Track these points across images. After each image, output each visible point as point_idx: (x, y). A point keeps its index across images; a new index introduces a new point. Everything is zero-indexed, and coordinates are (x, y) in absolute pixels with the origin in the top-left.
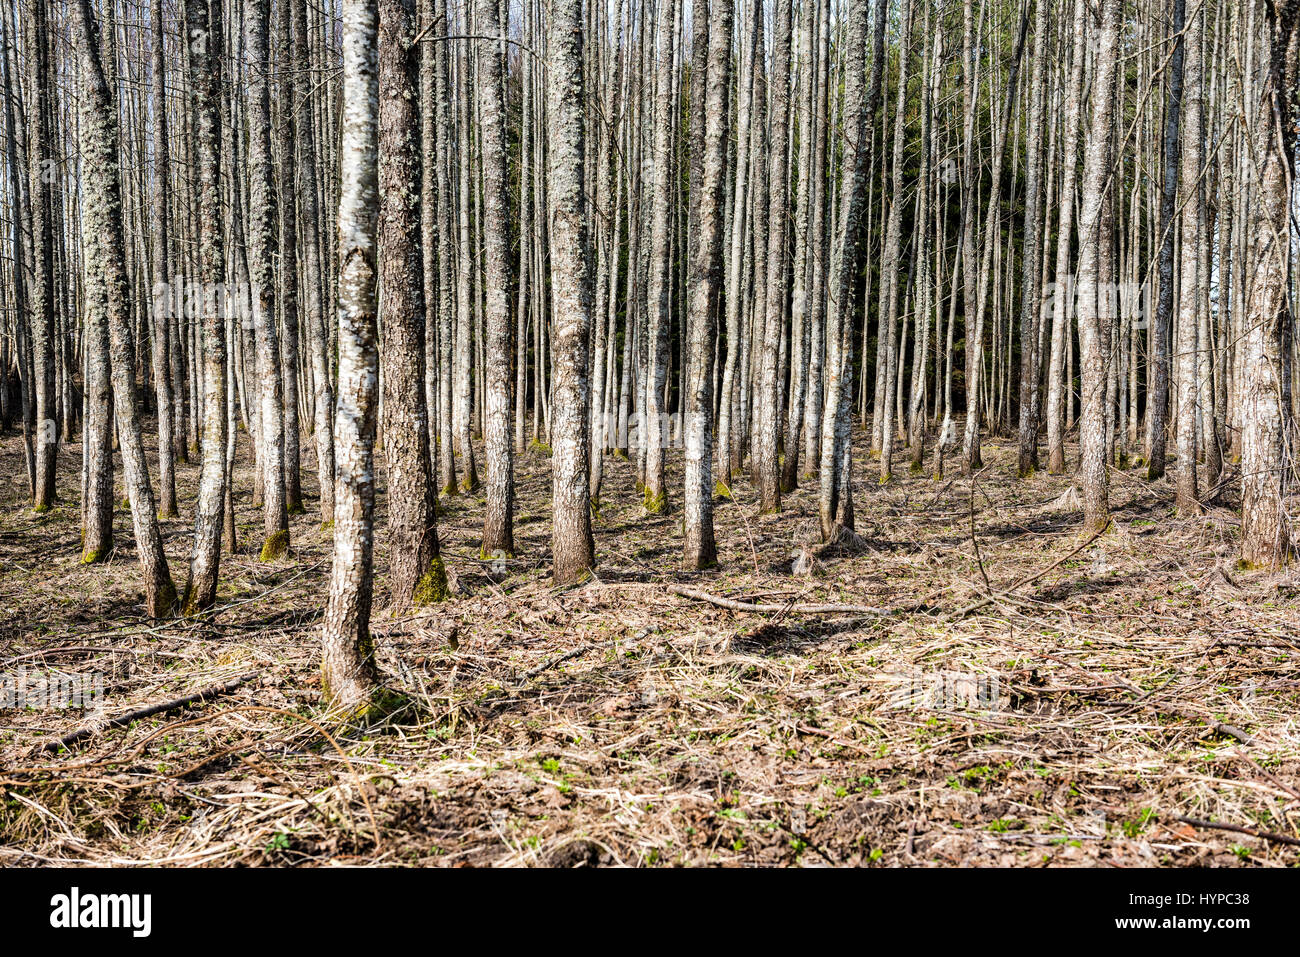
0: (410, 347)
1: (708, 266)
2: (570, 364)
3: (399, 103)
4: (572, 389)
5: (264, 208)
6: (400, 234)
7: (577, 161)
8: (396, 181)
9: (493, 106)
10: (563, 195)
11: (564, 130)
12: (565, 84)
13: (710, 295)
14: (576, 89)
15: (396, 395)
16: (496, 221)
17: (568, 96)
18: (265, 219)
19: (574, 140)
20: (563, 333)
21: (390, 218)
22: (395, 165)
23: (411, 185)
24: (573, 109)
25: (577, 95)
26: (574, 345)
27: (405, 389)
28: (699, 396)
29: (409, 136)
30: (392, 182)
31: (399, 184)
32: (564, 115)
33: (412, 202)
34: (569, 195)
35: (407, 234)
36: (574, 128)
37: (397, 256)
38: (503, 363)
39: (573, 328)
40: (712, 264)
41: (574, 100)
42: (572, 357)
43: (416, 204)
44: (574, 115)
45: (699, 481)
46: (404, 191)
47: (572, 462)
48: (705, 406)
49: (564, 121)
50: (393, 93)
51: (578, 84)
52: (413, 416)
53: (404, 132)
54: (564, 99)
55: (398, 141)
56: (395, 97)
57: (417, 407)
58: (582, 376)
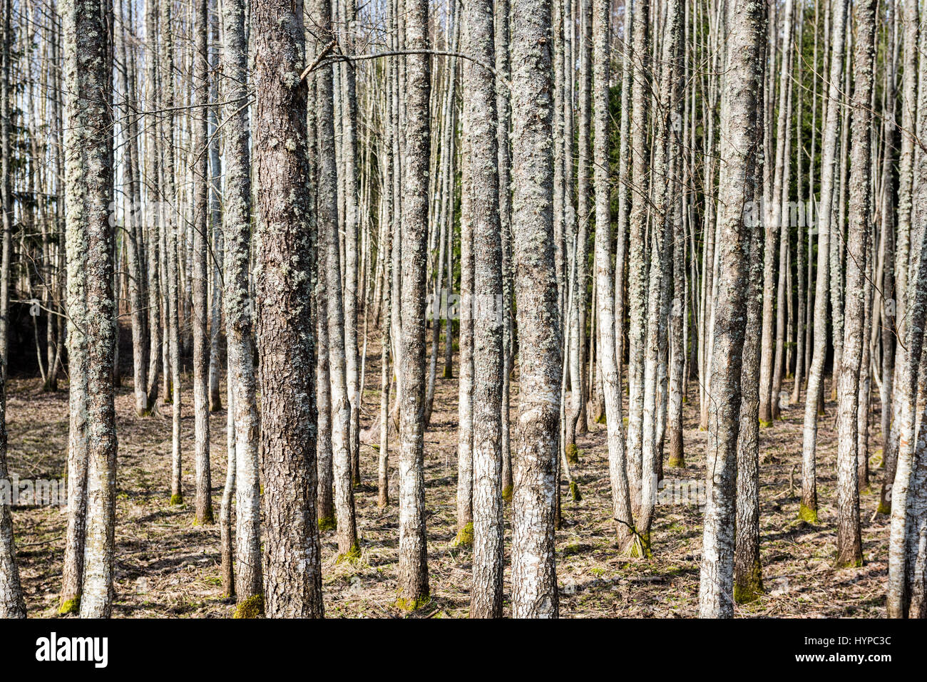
0: (294, 465)
1: (729, 318)
2: (532, 458)
3: (280, 155)
4: (535, 490)
5: (240, 227)
6: (282, 321)
7: (544, 202)
8: (275, 254)
9: (483, 114)
10: (526, 245)
11: (527, 165)
12: (528, 107)
13: (731, 353)
14: (543, 113)
15: (276, 526)
16: (485, 249)
17: (532, 121)
18: (240, 240)
19: (540, 176)
20: (525, 418)
21: (268, 301)
22: (274, 233)
23: (295, 258)
24: (538, 137)
25: (543, 121)
26: (538, 434)
27: (287, 518)
28: (717, 480)
29: (292, 197)
30: (271, 256)
31: (280, 257)
32: (527, 146)
33: (296, 281)
34: (532, 245)
35: (289, 322)
36: (540, 160)
37: (276, 350)
38: (492, 418)
39: (536, 413)
40: (734, 314)
41: (540, 126)
42: (536, 450)
43: (300, 284)
44: (540, 145)
45: (717, 588)
46: (285, 267)
47: (535, 584)
48: (724, 493)
49: (527, 153)
50: (273, 142)
51: (544, 106)
52: (297, 553)
53: (286, 192)
54: (528, 126)
55: (279, 204)
56: (275, 147)
57: (303, 541)
58: (549, 473)
